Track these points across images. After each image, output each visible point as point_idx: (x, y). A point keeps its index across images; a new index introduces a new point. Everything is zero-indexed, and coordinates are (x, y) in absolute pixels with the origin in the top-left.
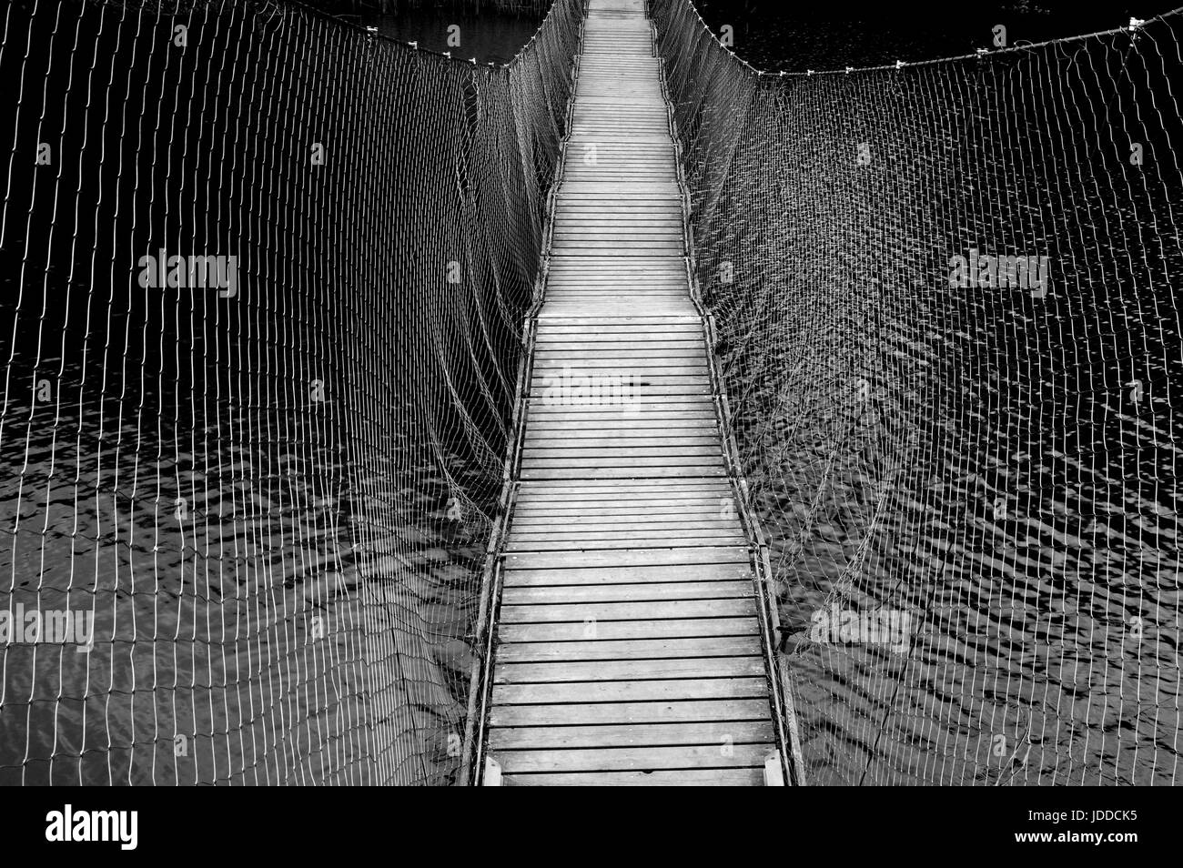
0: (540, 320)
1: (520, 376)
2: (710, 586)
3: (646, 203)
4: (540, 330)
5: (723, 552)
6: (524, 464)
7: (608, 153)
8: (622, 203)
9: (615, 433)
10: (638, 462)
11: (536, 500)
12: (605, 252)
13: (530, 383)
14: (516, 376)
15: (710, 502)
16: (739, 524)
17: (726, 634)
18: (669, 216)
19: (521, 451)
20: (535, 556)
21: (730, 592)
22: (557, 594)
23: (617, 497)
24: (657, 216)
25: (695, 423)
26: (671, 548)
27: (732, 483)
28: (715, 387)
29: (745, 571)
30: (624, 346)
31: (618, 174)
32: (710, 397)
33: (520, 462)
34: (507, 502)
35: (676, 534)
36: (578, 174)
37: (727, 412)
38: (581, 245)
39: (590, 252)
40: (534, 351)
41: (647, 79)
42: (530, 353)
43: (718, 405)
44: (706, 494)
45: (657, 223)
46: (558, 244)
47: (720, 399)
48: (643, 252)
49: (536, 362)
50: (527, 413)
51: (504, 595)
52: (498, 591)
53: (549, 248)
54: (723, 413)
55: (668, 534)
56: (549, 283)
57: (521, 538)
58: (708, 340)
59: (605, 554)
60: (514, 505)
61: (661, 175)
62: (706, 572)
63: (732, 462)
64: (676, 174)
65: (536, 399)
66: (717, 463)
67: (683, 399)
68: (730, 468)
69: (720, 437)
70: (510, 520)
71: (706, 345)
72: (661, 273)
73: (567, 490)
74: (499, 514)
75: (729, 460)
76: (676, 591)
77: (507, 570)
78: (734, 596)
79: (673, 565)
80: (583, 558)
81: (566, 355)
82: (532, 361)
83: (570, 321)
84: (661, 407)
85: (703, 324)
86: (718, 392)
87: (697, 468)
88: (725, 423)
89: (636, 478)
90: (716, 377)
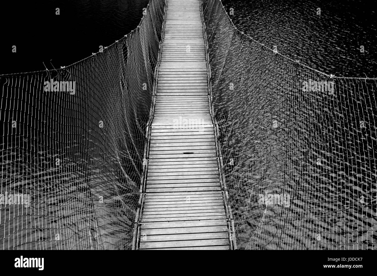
0: (152, 127)
1: (145, 150)
2: (213, 235)
3: (193, 73)
4: (153, 131)
5: (218, 222)
6: (147, 187)
7: (179, 49)
8: (184, 73)
9: (181, 174)
10: (189, 185)
11: (152, 201)
12: (178, 94)
13: (149, 153)
14: (144, 150)
15: (215, 201)
16: (224, 210)
18: (202, 78)
19: (146, 181)
20: (151, 224)
22: (159, 238)
23: (181, 199)
25: (210, 169)
26: (200, 220)
27: (222, 193)
28: (218, 154)
29: (225, 229)
30: (184, 137)
31: (183, 58)
32: (215, 158)
33: (146, 185)
34: (141, 202)
35: (202, 215)
36: (167, 58)
37: (222, 164)
38: (168, 91)
39: (172, 94)
40: (150, 140)
41: (195, 11)
42: (149, 141)
43: (219, 161)
44: (213, 198)
45: (198, 81)
46: (159, 91)
47: (220, 159)
48: (192, 94)
50: (148, 165)
51: (141, 239)
52: (139, 237)
53: (156, 93)
54: (220, 165)
55: (199, 215)
56: (156, 108)
57: (147, 217)
58: (216, 134)
59: (176, 223)
60: (144, 203)
61: (199, 58)
62: (212, 229)
63: (223, 185)
64: (206, 57)
65: (151, 160)
66: (217, 185)
67: (206, 159)
68: (222, 187)
69: (219, 175)
70: (143, 209)
71: (215, 137)
72: (199, 103)
73: (163, 197)
74: (139, 207)
75: (222, 184)
76: (201, 236)
77: (142, 229)
78: (221, 238)
79: (200, 227)
80: (169, 224)
81: (163, 141)
82: (150, 144)
83: (164, 127)
84: (198, 162)
85: (214, 128)
86: (219, 156)
87: (210, 187)
88: (221, 169)
89: (188, 192)
90: (218, 150)
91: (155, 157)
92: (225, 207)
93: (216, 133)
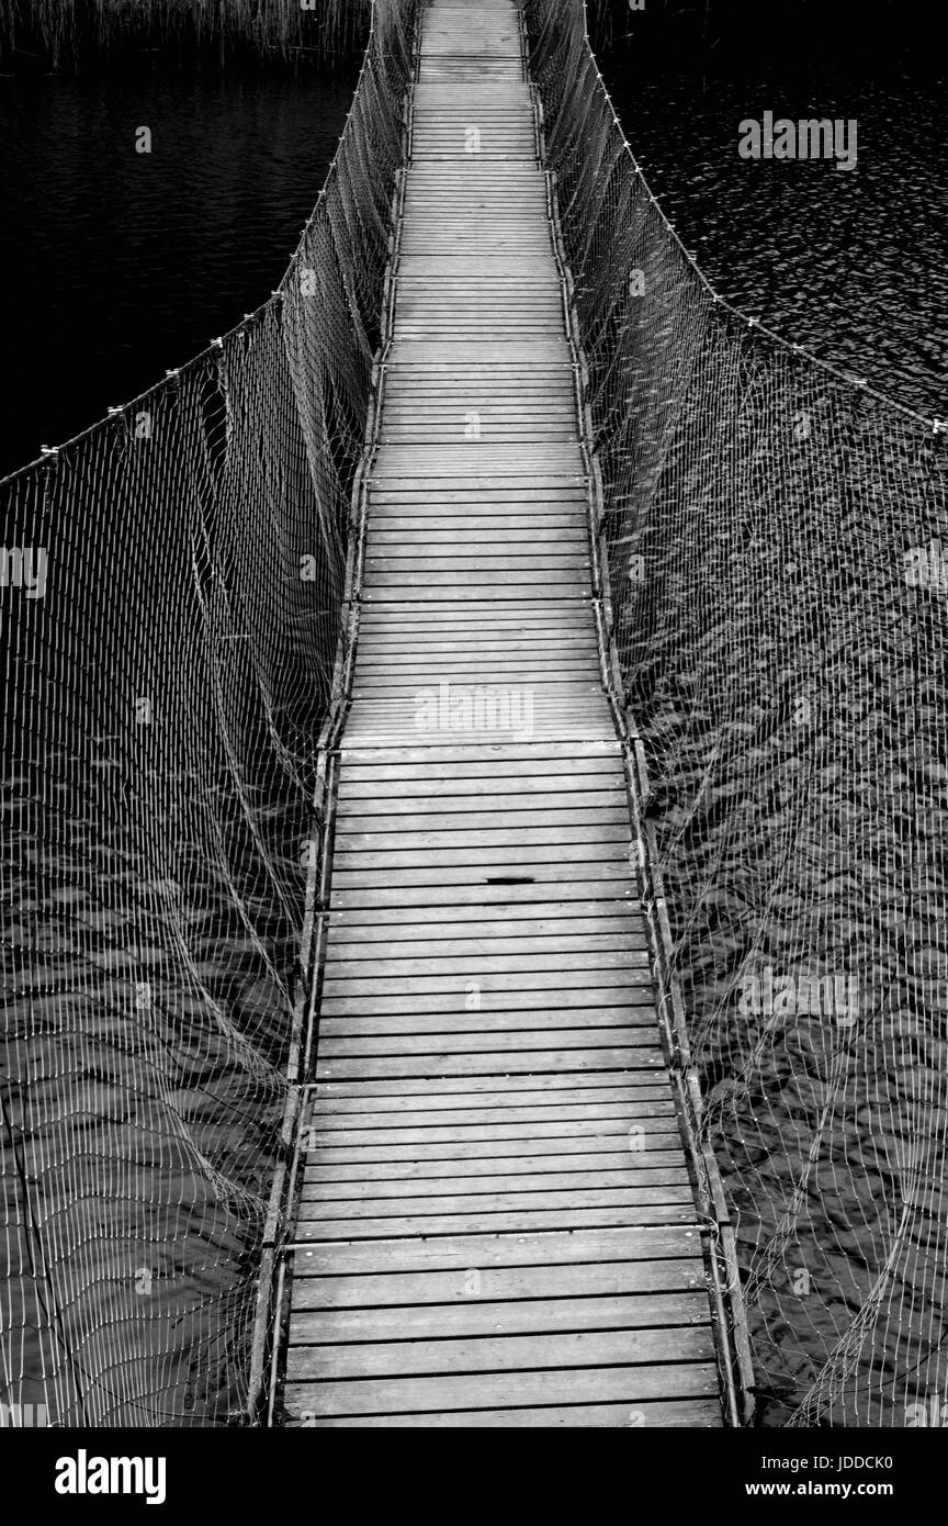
0: (344, 754)
1: (312, 871)
2: (635, 1307)
3: (523, 495)
4: (345, 774)
5: (659, 1237)
6: (323, 1050)
7: (458, 384)
8: (482, 496)
10: (516, 1041)
11: (344, 1125)
12: (455, 594)
13: (329, 881)
16: (684, 1176)
17: (664, 1395)
18: (564, 520)
19: (317, 1020)
21: (669, 1314)
22: (380, 1323)
23: (479, 1116)
24: (544, 521)
26: (571, 1229)
27: (673, 1078)
28: (646, 884)
29: (693, 1274)
30: (488, 803)
32: (634, 905)
33: (315, 1042)
34: (295, 1134)
35: (580, 1199)
36: (407, 429)
37: (668, 939)
38: (413, 579)
39: (430, 594)
40: (334, 816)
41: (526, 215)
42: (327, 822)
43: (651, 921)
45: (544, 535)
46: (373, 579)
47: (655, 908)
48: (521, 592)
49: (339, 839)
50: (326, 943)
51: (293, 1327)
52: (282, 1317)
53: (357, 588)
54: (659, 939)
55: (565, 1199)
56: (359, 660)
57: (321, 1210)
58: (633, 789)
59: (460, 1245)
61: (550, 427)
62: (630, 1277)
63: (675, 1040)
64: (577, 424)
65: (340, 914)
66: (648, 1040)
67: (592, 908)
68: (672, 1053)
69: (653, 987)
70: (301, 1169)
71: (630, 800)
72: (553, 634)
73: (395, 1103)
74: (281, 1159)
75: (669, 1036)
76: (580, 1313)
77: (297, 1277)
78: (676, 1322)
79: (574, 1264)
80: (423, 1252)
81: (392, 823)
82: (332, 838)
83: (395, 755)
84: (554, 927)
85: (625, 756)
86: (650, 895)
87: (616, 1052)
88: (662, 960)
89: (512, 1074)
90: (647, 864)
91: (355, 898)
92: (688, 1155)
93: (633, 781)
